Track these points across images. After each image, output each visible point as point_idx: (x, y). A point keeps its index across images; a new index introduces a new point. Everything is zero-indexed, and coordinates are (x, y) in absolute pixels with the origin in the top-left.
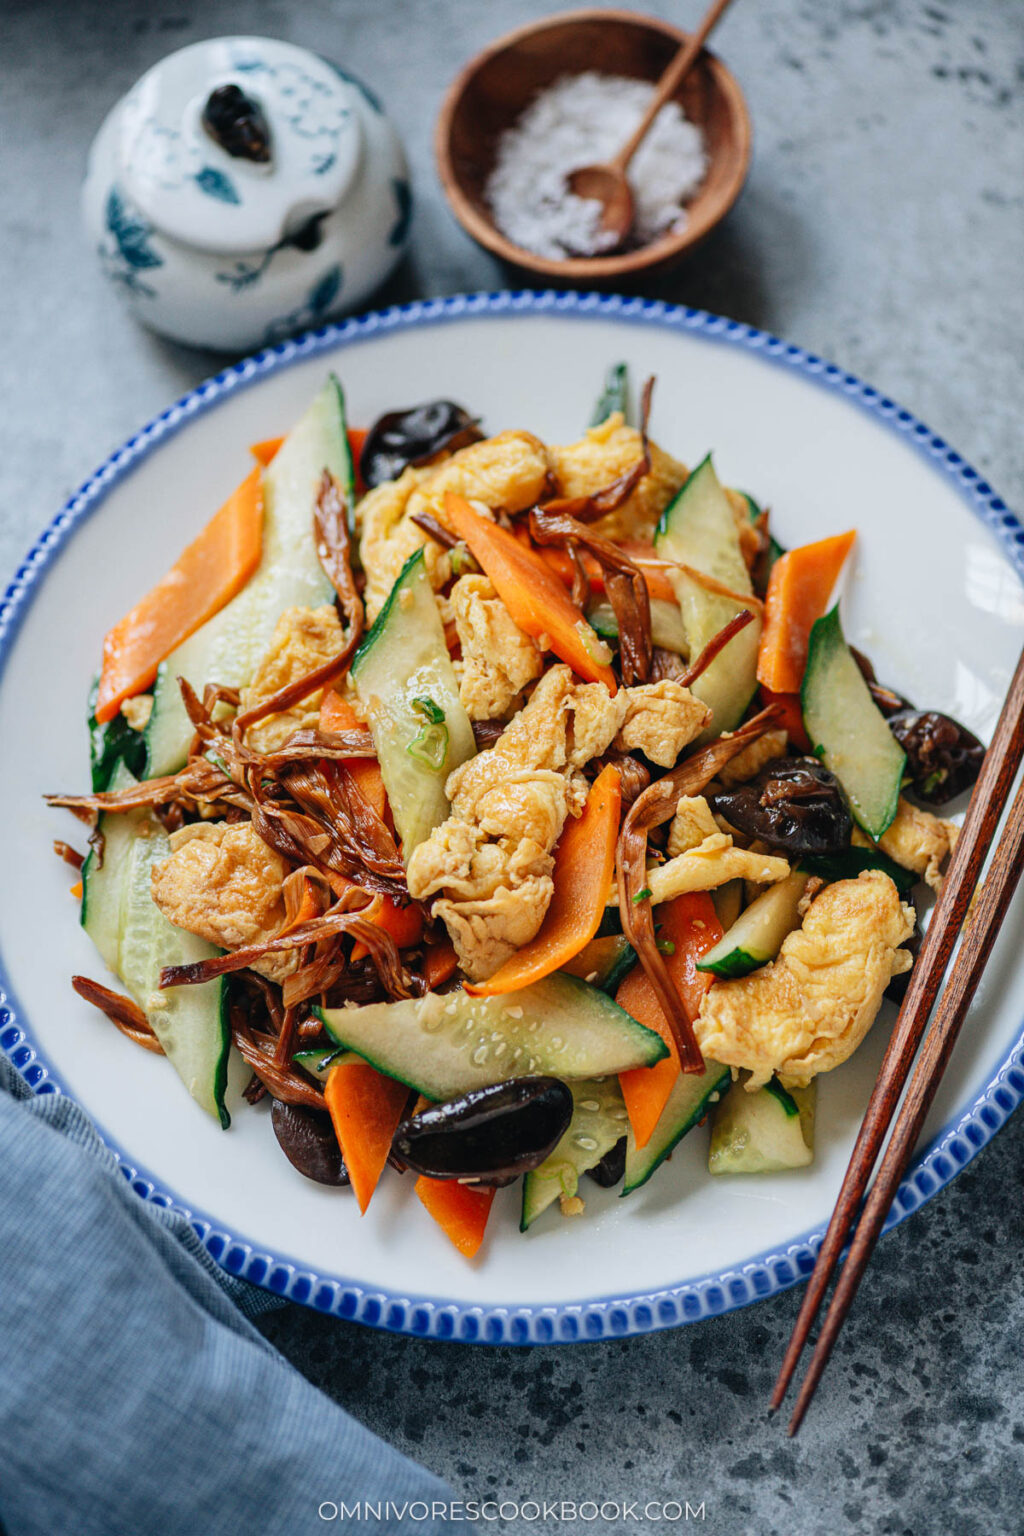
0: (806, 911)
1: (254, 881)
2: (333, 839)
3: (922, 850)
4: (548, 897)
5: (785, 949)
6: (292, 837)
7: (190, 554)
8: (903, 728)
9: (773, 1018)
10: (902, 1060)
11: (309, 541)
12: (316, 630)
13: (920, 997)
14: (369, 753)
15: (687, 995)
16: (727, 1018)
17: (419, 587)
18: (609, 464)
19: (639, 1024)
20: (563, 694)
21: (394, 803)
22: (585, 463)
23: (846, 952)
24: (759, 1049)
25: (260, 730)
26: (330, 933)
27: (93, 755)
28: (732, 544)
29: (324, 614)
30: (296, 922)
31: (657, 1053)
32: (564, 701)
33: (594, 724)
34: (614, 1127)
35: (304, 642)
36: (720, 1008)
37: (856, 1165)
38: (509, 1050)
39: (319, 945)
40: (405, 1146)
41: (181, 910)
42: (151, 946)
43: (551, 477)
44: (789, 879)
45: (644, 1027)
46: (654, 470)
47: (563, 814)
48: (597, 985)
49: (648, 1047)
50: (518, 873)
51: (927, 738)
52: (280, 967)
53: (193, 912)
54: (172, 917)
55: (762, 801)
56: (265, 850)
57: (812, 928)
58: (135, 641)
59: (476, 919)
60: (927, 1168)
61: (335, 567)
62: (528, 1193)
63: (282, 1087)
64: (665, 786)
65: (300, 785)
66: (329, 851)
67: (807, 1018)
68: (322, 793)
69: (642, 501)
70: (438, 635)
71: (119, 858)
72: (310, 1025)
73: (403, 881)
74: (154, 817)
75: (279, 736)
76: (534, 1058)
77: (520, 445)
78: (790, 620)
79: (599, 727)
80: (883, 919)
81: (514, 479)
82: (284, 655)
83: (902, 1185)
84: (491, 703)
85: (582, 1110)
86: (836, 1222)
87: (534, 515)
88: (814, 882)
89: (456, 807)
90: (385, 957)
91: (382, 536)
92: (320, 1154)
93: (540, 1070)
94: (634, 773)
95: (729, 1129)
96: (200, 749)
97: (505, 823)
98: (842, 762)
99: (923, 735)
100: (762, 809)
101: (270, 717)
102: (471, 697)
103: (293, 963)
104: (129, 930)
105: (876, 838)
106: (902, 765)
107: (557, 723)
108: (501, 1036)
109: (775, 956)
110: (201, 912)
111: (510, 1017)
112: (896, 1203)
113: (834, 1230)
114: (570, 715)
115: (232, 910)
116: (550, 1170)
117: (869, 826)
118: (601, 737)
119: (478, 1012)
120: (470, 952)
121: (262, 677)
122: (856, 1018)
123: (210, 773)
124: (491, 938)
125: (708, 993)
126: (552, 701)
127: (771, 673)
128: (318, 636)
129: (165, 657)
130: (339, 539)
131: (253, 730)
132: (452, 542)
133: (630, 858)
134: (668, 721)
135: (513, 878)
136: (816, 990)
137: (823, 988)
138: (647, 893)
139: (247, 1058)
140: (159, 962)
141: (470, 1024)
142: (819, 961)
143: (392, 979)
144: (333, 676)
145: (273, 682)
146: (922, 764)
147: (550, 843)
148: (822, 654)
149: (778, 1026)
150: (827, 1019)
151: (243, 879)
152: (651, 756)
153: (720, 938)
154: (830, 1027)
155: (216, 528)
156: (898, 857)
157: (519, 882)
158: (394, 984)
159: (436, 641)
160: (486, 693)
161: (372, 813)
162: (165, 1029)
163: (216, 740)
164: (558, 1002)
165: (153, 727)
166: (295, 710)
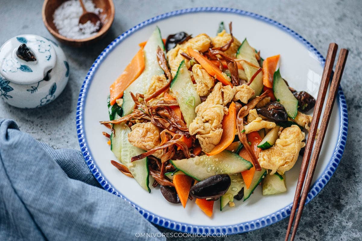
0: (280, 134)
1: (152, 135)
2: (170, 124)
3: (304, 121)
4: (222, 133)
5: (276, 143)
6: (161, 124)
7: (128, 67)
8: (297, 95)
9: (276, 157)
10: (306, 166)
11: (156, 61)
12: (160, 79)
13: (308, 152)
14: (177, 105)
15: (255, 154)
16: (266, 157)
17: (184, 68)
18: (224, 40)
19: (245, 160)
20: (220, 88)
21: (184, 115)
22: (219, 40)
23: (291, 142)
24: (273, 164)
25: (150, 102)
26: (172, 144)
27: (109, 113)
28: (254, 56)
29: (162, 76)
30: (164, 143)
31: (250, 166)
32: (221, 90)
33: (229, 94)
34: (241, 185)
35: (158, 82)
36: (264, 155)
37: (298, 189)
38: (216, 168)
39: (169, 147)
40: (193, 192)
41: (136, 143)
42: (128, 153)
43: (211, 43)
44: (276, 127)
45: (247, 161)
46: (234, 42)
47: (223, 114)
48: (235, 152)
49: (248, 165)
50: (214, 128)
51: (303, 96)
52: (160, 155)
53: (139, 143)
54: (134, 144)
55: (268, 110)
56: (154, 128)
57: (282, 138)
58: (117, 87)
59: (206, 138)
60: (314, 189)
61: (164, 66)
62: (222, 202)
63: (162, 182)
64: (246, 107)
65: (161, 112)
66: (169, 127)
67: (283, 157)
68: (167, 114)
69: (232, 48)
70: (190, 78)
71: (119, 134)
72: (168, 167)
73: (188, 131)
74: (126, 125)
75: (155, 103)
76: (222, 170)
77: (204, 36)
78: (269, 72)
79: (230, 95)
80: (298, 135)
81: (203, 44)
82: (154, 86)
83: (309, 193)
84: (204, 92)
85: (233, 182)
86: (295, 202)
87: (209, 50)
88: (281, 128)
89: (198, 114)
90: (185, 149)
91: (173, 59)
92: (172, 197)
93: (223, 172)
94: (238, 105)
95: (267, 185)
96: (136, 107)
97: (210, 116)
98: (284, 103)
99: (302, 96)
100: (268, 111)
101: (152, 99)
102: (199, 91)
103: (163, 153)
104: (122, 150)
105: (294, 119)
106: (297, 103)
107: (220, 95)
108: (213, 165)
109: (274, 144)
110: (141, 143)
111: (215, 161)
112: (308, 198)
113: (295, 204)
114: (223, 93)
115: (148, 142)
116: (227, 196)
117: (292, 116)
118: (230, 97)
119: (208, 160)
120: (205, 146)
121: (149, 91)
122: (294, 157)
123: (139, 112)
124: (210, 143)
125: (260, 152)
126: (218, 90)
127: (266, 83)
128: (162, 81)
129: (125, 89)
130: (164, 61)
131: (148, 103)
132: (191, 58)
133: (240, 123)
134: (245, 93)
135: (213, 129)
136: (285, 151)
137: (286, 151)
138: (244, 131)
139: (153, 176)
140: (131, 156)
141: (206, 163)
142: (285, 144)
143: (187, 154)
144: (166, 89)
145: (152, 92)
146: (302, 103)
147: (221, 121)
148: (277, 79)
149: (277, 159)
150: (288, 157)
151: (150, 135)
152: (242, 101)
153: (261, 141)
154: (289, 159)
155: (134, 61)
156: (298, 123)
157: (215, 130)
158: (187, 155)
159: (189, 80)
160: (203, 89)
161: (179, 118)
162: (133, 172)
163: (140, 105)
164: (226, 157)
165: (124, 105)
166: (158, 97)
